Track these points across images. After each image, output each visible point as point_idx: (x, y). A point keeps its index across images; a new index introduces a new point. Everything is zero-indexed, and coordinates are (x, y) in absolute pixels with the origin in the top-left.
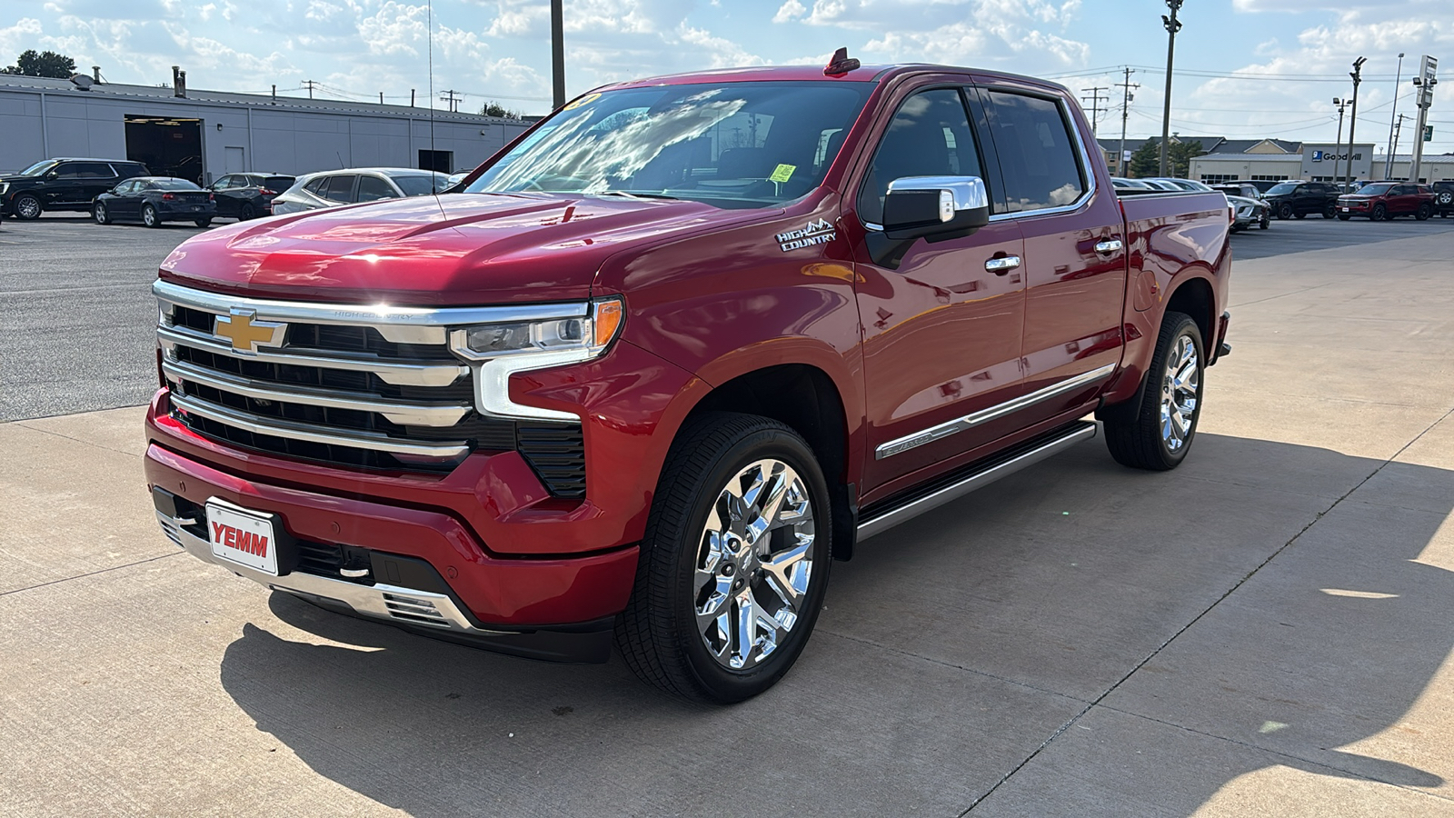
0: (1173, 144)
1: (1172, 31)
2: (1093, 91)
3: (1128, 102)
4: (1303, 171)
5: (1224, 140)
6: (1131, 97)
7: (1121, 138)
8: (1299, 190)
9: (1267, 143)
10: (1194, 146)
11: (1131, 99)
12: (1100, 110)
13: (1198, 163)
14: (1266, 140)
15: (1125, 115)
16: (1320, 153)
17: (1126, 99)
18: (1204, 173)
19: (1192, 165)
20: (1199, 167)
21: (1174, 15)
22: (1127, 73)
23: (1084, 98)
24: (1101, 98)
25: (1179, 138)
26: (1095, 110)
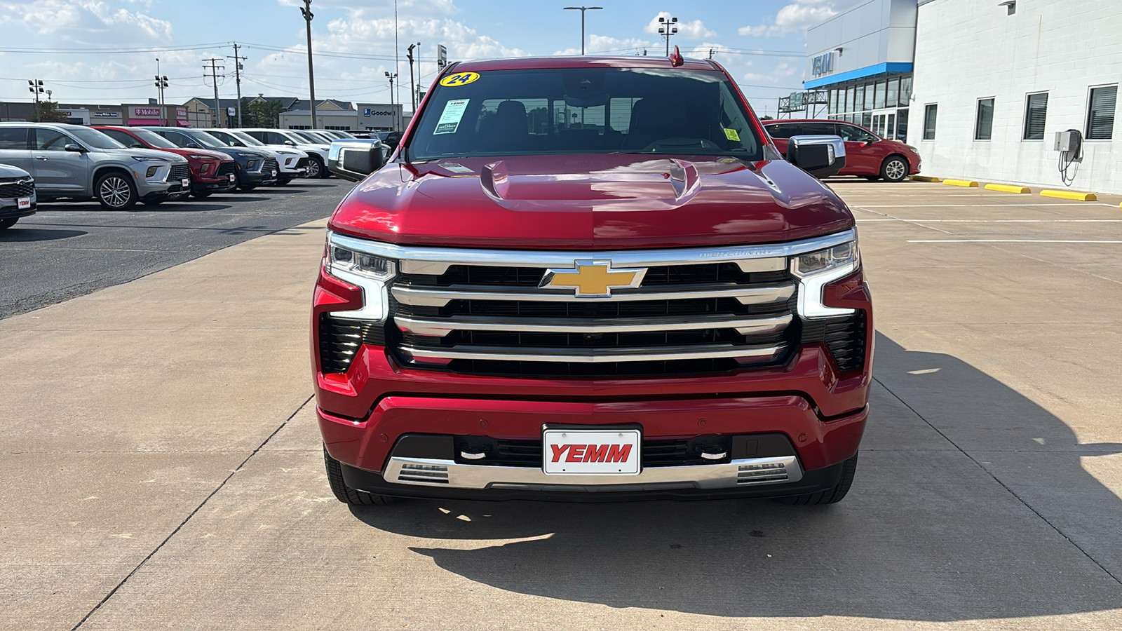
0: (261, 102)
1: (308, 20)
2: (211, 61)
3: (239, 71)
4: (359, 124)
5: (297, 100)
6: (241, 67)
7: (237, 98)
8: (390, 138)
9: (328, 103)
10: (276, 104)
11: (241, 68)
12: (218, 76)
13: (286, 117)
14: (327, 100)
15: (238, 81)
16: (369, 110)
17: (237, 68)
18: (291, 125)
19: (281, 118)
20: (286, 120)
21: (308, 8)
22: (236, 48)
23: (205, 67)
24: (218, 67)
25: (264, 98)
26: (214, 76)
